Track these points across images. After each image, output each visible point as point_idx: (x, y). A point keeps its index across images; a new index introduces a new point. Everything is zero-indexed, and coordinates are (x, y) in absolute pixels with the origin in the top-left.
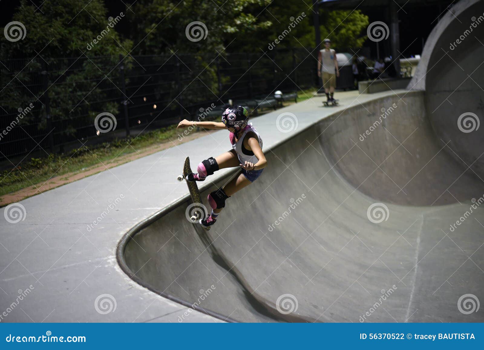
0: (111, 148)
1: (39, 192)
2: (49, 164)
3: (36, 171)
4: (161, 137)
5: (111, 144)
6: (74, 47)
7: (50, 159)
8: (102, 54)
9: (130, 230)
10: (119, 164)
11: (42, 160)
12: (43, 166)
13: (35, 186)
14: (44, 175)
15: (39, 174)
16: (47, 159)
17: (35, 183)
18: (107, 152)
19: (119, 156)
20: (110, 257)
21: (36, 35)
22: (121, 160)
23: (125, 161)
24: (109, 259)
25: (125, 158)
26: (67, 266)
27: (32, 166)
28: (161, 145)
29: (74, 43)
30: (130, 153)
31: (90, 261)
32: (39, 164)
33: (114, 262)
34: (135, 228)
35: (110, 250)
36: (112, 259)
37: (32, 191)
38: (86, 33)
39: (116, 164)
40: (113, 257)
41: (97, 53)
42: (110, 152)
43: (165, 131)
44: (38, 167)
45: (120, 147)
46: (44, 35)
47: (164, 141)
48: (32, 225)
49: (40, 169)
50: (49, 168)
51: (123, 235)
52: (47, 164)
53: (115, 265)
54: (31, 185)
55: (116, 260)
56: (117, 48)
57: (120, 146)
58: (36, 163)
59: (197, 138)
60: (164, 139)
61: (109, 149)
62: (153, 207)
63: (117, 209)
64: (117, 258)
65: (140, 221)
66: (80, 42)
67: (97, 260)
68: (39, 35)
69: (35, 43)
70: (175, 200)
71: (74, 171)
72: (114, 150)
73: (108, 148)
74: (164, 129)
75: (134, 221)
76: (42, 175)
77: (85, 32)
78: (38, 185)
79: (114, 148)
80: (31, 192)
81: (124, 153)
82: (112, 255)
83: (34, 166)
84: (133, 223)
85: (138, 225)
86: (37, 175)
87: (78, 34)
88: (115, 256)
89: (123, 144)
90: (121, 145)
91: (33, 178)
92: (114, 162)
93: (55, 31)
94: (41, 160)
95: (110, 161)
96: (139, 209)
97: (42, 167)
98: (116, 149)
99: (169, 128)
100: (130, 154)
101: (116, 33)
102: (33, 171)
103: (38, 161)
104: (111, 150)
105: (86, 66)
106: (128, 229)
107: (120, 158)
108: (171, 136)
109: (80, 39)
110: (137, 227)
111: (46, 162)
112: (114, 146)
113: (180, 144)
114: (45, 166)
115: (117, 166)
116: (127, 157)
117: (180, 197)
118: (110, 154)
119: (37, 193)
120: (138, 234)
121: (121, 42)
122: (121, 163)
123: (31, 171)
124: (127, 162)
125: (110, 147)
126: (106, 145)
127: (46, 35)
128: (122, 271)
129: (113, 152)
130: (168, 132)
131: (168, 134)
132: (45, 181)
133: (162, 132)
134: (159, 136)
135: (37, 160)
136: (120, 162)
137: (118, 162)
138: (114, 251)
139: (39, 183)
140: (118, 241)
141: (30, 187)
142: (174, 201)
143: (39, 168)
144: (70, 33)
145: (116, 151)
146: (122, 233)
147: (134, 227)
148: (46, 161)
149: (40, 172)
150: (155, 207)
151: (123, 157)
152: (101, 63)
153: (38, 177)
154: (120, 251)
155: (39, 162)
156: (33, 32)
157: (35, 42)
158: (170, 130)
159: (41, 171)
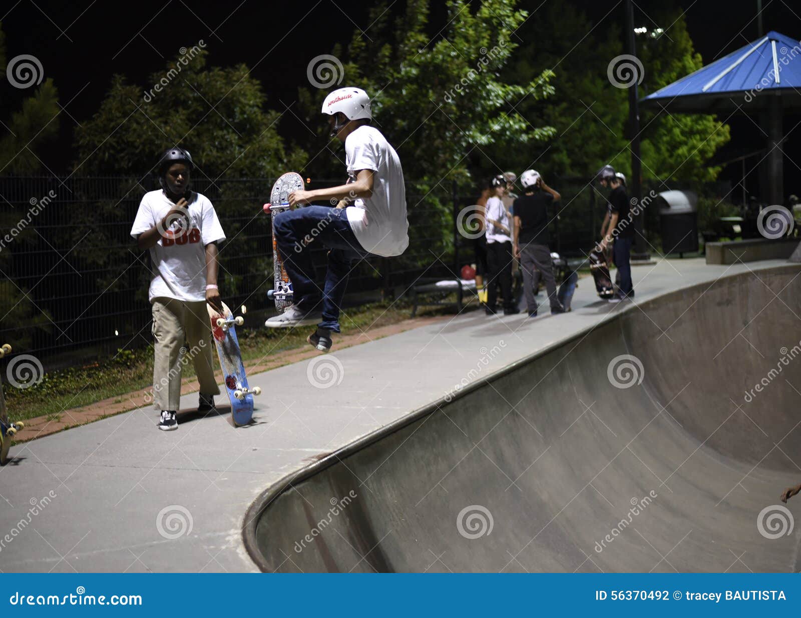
0: (259, 339)
1: (125, 410)
2: (147, 361)
3: (123, 372)
4: (347, 325)
5: (257, 332)
6: (204, 161)
7: (149, 352)
8: (254, 174)
9: (272, 486)
10: (268, 367)
11: (136, 354)
12: (137, 364)
13: (119, 398)
14: (137, 379)
15: (130, 378)
16: (145, 352)
17: (120, 392)
18: (250, 346)
19: (270, 354)
20: (232, 531)
21: (139, 136)
22: (273, 361)
23: (280, 364)
24: (229, 535)
25: (279, 358)
26: (155, 542)
27: (118, 362)
28: (346, 338)
29: (205, 154)
30: (290, 349)
31: (196, 536)
32: (131, 359)
33: (236, 541)
34: (281, 484)
35: (233, 520)
36: (235, 535)
37: (113, 406)
38: (227, 137)
39: (263, 368)
40: (236, 532)
41: (244, 172)
42: (255, 346)
43: (355, 313)
44: (127, 365)
45: (273, 338)
46: (154, 138)
47: (353, 331)
48: (106, 466)
49: (131, 369)
50: (147, 367)
51: (259, 495)
52: (145, 360)
53: (238, 546)
54: (113, 396)
55: (242, 538)
56: (280, 165)
57: (274, 336)
58: (125, 357)
59: (411, 329)
60: (352, 329)
61: (254, 341)
62: (316, 448)
63: (254, 448)
64: (244, 534)
65: (291, 472)
66: (215, 153)
67: (208, 535)
68: (144, 137)
69: (137, 151)
70: (358, 437)
71: (190, 376)
72: (263, 342)
73: (252, 338)
74: (354, 309)
75: (281, 470)
76: (133, 379)
77: (225, 135)
78: (125, 396)
79: (263, 339)
80: (112, 408)
81: (281, 348)
82: (236, 528)
83: (120, 363)
84: (278, 474)
85: (288, 479)
86: (125, 378)
87: (214, 139)
88: (240, 531)
89: (279, 334)
90: (276, 334)
91: (118, 383)
92: (261, 364)
93: (172, 130)
94: (133, 353)
95: (254, 361)
96: (293, 449)
97: (134, 366)
98: (267, 340)
99: (362, 308)
100: (290, 352)
101: (279, 137)
102: (119, 372)
103: (129, 354)
104: (257, 343)
105: (223, 193)
106: (269, 485)
107: (272, 358)
108: (366, 324)
109: (214, 146)
110: (284, 482)
111: (142, 358)
112: (263, 336)
113: (378, 338)
114: (140, 365)
115: (264, 371)
116: (285, 356)
117: (367, 434)
118: (254, 349)
119: (121, 411)
120: (285, 493)
121: (288, 154)
122: (271, 367)
123: (116, 371)
124: (282, 366)
125: (256, 336)
126: (250, 334)
127: (157, 136)
128: (249, 558)
129: (260, 345)
130: (360, 316)
131: (359, 318)
132: (137, 390)
133: (350, 315)
134: (344, 323)
135: (127, 352)
136: (271, 365)
137: (268, 363)
138: (239, 522)
139: (127, 393)
140: (249, 504)
141: (111, 399)
142: (355, 440)
143: (129, 367)
144: (199, 135)
145: (265, 345)
146: (258, 491)
147: (280, 481)
148: (142, 356)
149: (130, 374)
150: (321, 448)
151: (277, 356)
152: (251, 189)
153: (127, 382)
154: (250, 523)
155: (129, 356)
156: (135, 130)
157: (137, 148)
158: (363, 312)
159: (132, 373)
